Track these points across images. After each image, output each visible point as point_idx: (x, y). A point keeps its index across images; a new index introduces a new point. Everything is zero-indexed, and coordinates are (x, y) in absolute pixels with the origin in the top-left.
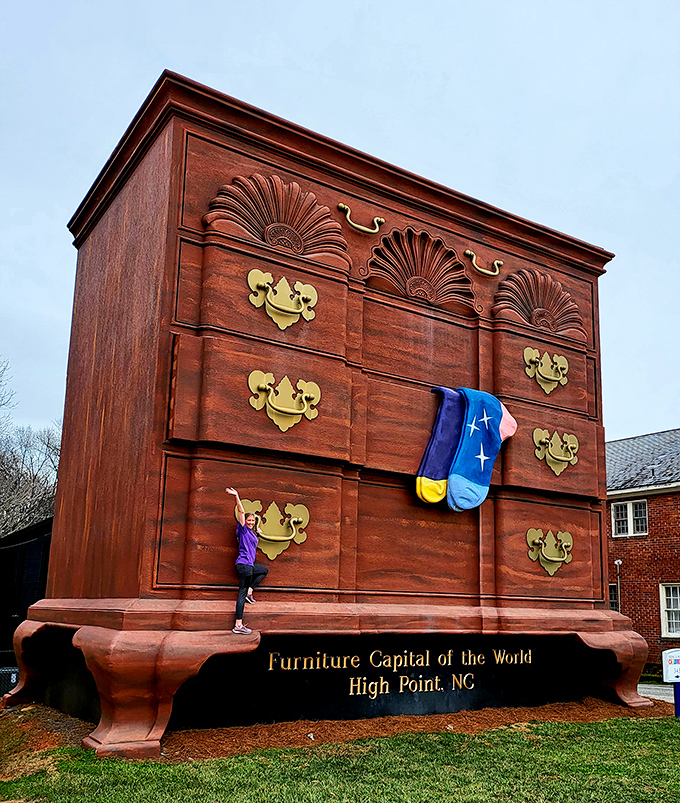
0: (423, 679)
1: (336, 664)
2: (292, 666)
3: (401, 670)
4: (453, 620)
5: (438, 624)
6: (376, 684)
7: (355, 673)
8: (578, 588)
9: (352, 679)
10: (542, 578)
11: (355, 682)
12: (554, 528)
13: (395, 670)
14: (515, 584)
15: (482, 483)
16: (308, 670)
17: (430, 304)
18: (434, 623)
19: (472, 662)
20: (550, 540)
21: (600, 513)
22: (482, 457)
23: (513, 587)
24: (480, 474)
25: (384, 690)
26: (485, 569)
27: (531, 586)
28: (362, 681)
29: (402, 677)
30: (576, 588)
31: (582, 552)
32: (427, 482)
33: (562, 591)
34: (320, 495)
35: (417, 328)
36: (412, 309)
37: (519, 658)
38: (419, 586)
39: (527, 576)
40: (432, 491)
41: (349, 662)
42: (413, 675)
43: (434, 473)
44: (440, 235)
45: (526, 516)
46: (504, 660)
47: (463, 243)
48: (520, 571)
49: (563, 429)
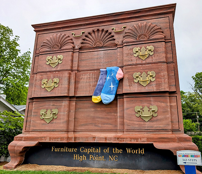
0: (98, 157)
1: (70, 150)
2: (58, 150)
3: (91, 153)
6: (82, 157)
7: (76, 153)
8: (162, 126)
9: (74, 155)
10: (142, 123)
11: (76, 156)
12: (148, 105)
13: (88, 153)
14: (130, 125)
15: (112, 94)
16: (62, 152)
17: (101, 47)
19: (117, 152)
20: (146, 109)
21: (176, 96)
22: (112, 86)
23: (128, 126)
24: (111, 91)
25: (85, 159)
26: (120, 121)
27: (137, 126)
28: (77, 156)
29: (90, 155)
30: (160, 126)
31: (164, 112)
32: (93, 97)
33: (152, 127)
34: (61, 105)
35: (98, 55)
36: (96, 50)
37: (138, 152)
38: (97, 128)
39: (135, 122)
40: (96, 99)
41: (74, 150)
42: (94, 155)
43: (96, 94)
44: (103, 27)
45: (134, 102)
46: (131, 152)
47: (112, 26)
48: (131, 121)
49: (148, 70)
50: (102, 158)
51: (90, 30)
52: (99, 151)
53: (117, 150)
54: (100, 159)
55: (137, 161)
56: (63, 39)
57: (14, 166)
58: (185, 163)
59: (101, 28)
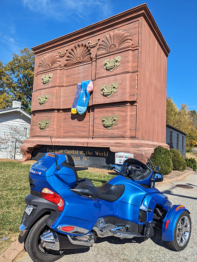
0: (76, 157)
2: (51, 151)
3: (71, 154)
4: (79, 143)
5: (75, 144)
8: (121, 133)
10: (106, 131)
12: (112, 115)
14: (97, 133)
15: (84, 106)
17: (75, 64)
18: (74, 143)
19: (89, 154)
21: (137, 105)
22: (84, 99)
23: (96, 133)
24: (84, 104)
26: (91, 129)
27: (102, 133)
30: (119, 133)
31: (123, 121)
32: (72, 109)
33: (113, 134)
34: (51, 117)
35: (78, 70)
36: (77, 66)
37: (103, 154)
38: (76, 135)
39: (101, 130)
40: (74, 111)
41: (61, 151)
42: (74, 156)
43: (74, 107)
44: (82, 42)
45: (101, 112)
46: (99, 154)
47: (89, 40)
48: (99, 129)
49: (112, 82)
50: (79, 158)
51: (72, 46)
52: (77, 153)
53: (89, 153)
54: (77, 159)
55: (103, 162)
56: (53, 58)
57: (24, 161)
58: (120, 162)
59: (80, 43)
